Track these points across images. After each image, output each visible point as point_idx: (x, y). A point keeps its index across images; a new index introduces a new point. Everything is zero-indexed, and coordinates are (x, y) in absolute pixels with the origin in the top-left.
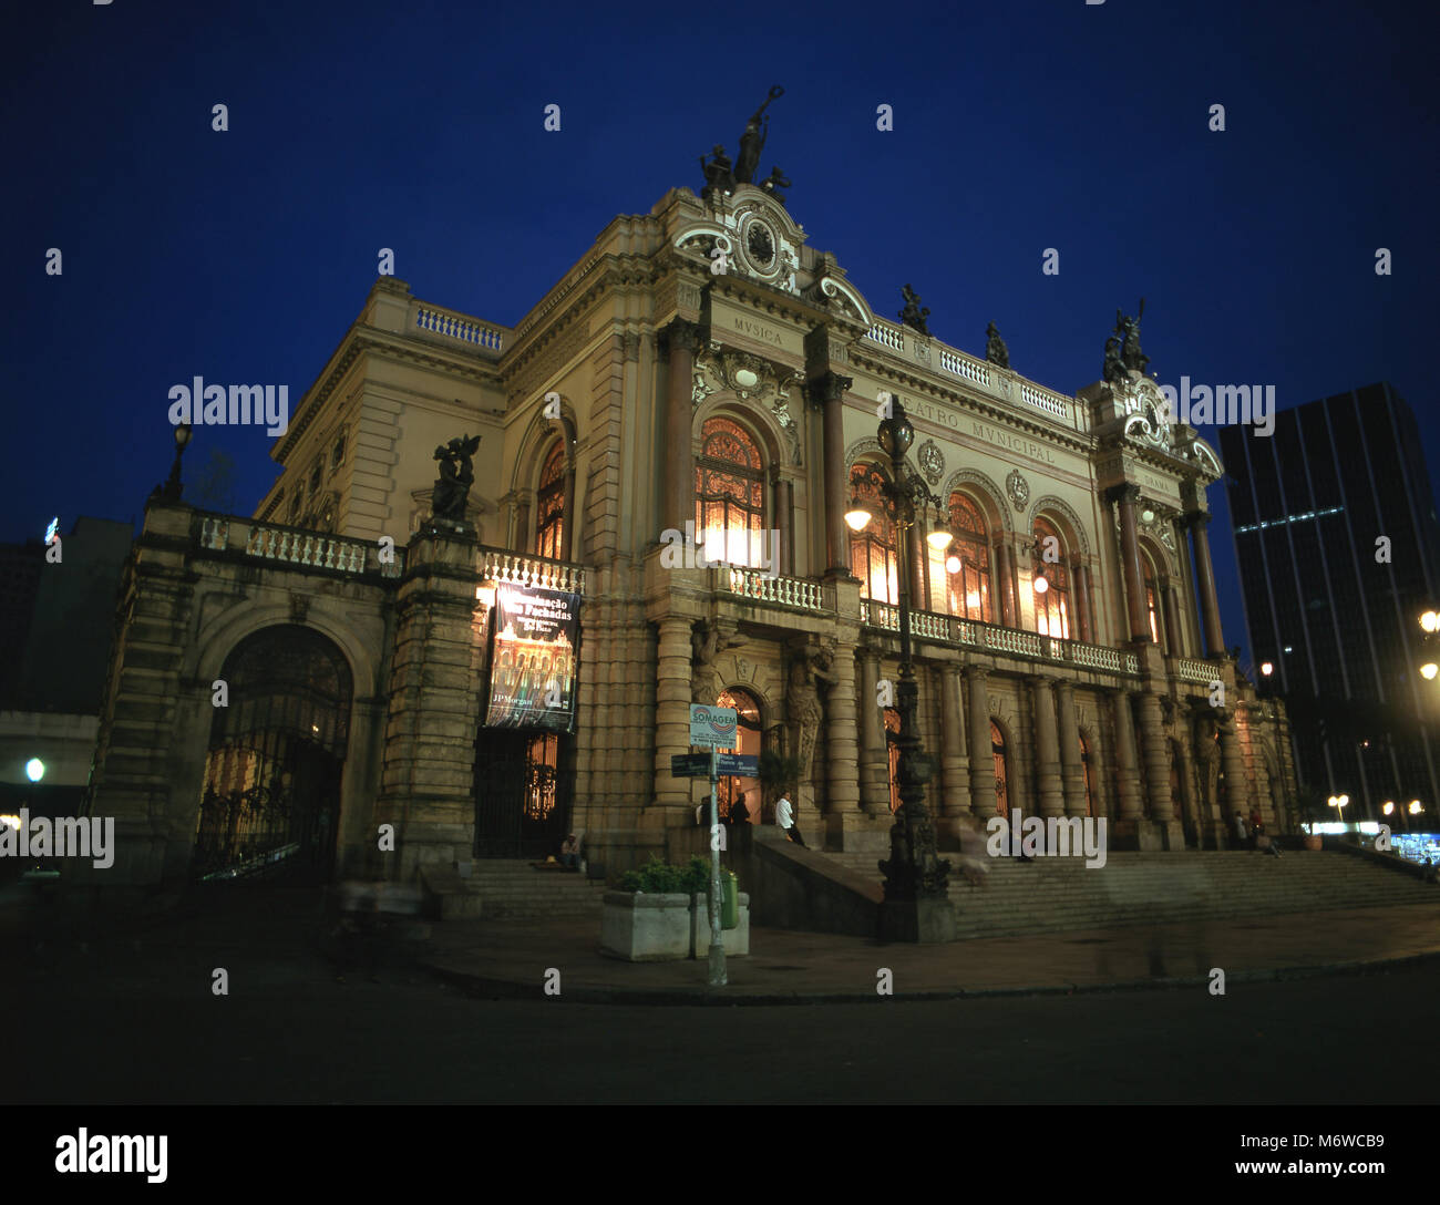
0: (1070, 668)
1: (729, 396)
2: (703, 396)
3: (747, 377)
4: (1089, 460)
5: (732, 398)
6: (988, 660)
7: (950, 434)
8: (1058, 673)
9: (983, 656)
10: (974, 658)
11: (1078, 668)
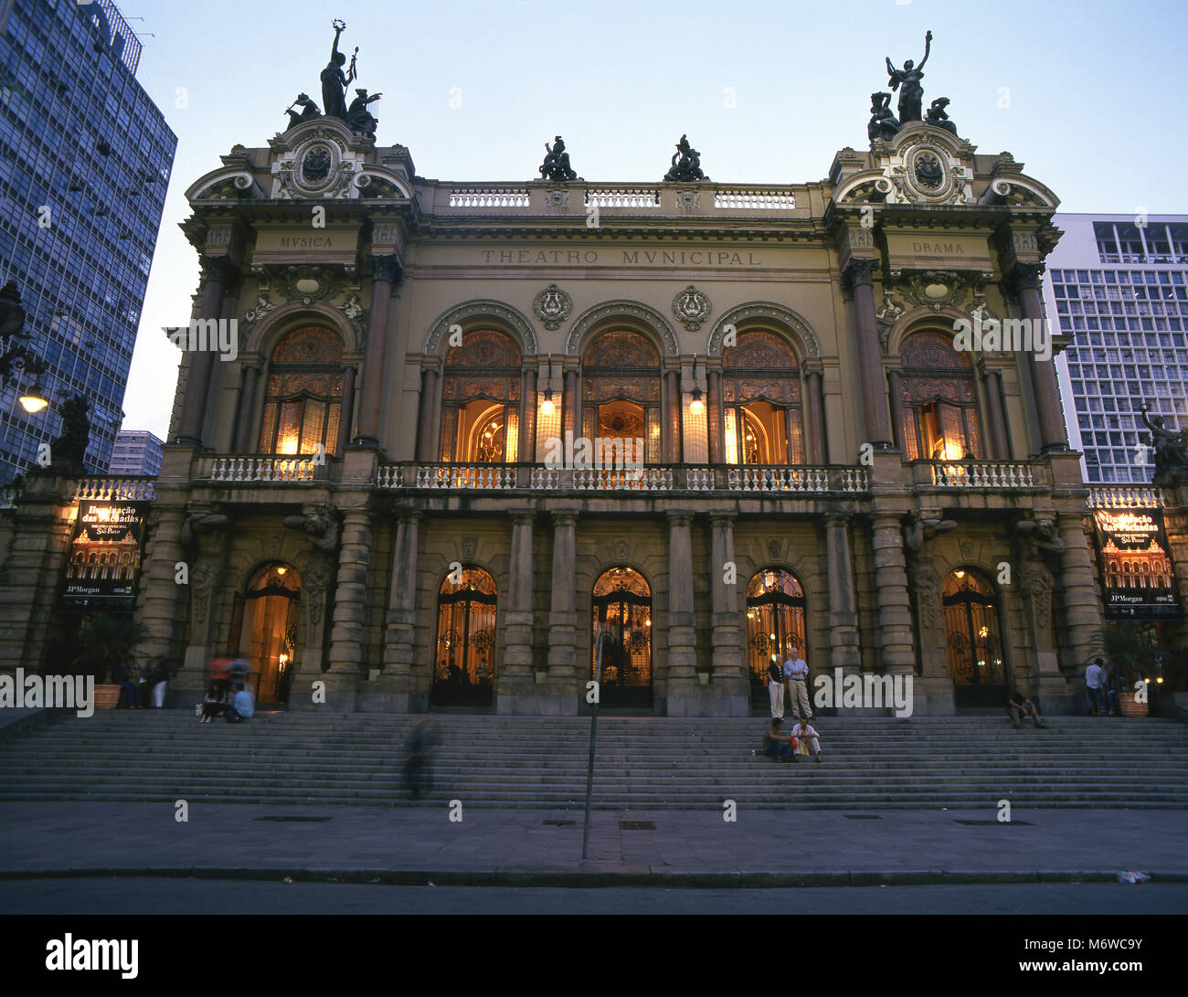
0: (721, 498)
1: (293, 306)
2: (264, 314)
3: (307, 285)
4: (825, 247)
5: (297, 307)
6: (577, 504)
7: (583, 272)
8: (699, 506)
9: (567, 500)
10: (551, 505)
11: (737, 497)
